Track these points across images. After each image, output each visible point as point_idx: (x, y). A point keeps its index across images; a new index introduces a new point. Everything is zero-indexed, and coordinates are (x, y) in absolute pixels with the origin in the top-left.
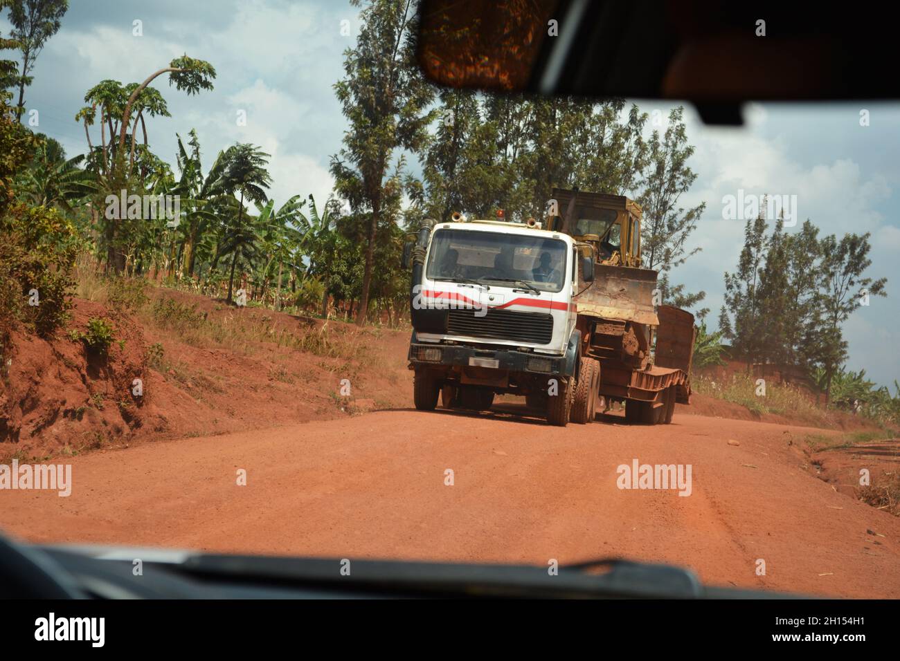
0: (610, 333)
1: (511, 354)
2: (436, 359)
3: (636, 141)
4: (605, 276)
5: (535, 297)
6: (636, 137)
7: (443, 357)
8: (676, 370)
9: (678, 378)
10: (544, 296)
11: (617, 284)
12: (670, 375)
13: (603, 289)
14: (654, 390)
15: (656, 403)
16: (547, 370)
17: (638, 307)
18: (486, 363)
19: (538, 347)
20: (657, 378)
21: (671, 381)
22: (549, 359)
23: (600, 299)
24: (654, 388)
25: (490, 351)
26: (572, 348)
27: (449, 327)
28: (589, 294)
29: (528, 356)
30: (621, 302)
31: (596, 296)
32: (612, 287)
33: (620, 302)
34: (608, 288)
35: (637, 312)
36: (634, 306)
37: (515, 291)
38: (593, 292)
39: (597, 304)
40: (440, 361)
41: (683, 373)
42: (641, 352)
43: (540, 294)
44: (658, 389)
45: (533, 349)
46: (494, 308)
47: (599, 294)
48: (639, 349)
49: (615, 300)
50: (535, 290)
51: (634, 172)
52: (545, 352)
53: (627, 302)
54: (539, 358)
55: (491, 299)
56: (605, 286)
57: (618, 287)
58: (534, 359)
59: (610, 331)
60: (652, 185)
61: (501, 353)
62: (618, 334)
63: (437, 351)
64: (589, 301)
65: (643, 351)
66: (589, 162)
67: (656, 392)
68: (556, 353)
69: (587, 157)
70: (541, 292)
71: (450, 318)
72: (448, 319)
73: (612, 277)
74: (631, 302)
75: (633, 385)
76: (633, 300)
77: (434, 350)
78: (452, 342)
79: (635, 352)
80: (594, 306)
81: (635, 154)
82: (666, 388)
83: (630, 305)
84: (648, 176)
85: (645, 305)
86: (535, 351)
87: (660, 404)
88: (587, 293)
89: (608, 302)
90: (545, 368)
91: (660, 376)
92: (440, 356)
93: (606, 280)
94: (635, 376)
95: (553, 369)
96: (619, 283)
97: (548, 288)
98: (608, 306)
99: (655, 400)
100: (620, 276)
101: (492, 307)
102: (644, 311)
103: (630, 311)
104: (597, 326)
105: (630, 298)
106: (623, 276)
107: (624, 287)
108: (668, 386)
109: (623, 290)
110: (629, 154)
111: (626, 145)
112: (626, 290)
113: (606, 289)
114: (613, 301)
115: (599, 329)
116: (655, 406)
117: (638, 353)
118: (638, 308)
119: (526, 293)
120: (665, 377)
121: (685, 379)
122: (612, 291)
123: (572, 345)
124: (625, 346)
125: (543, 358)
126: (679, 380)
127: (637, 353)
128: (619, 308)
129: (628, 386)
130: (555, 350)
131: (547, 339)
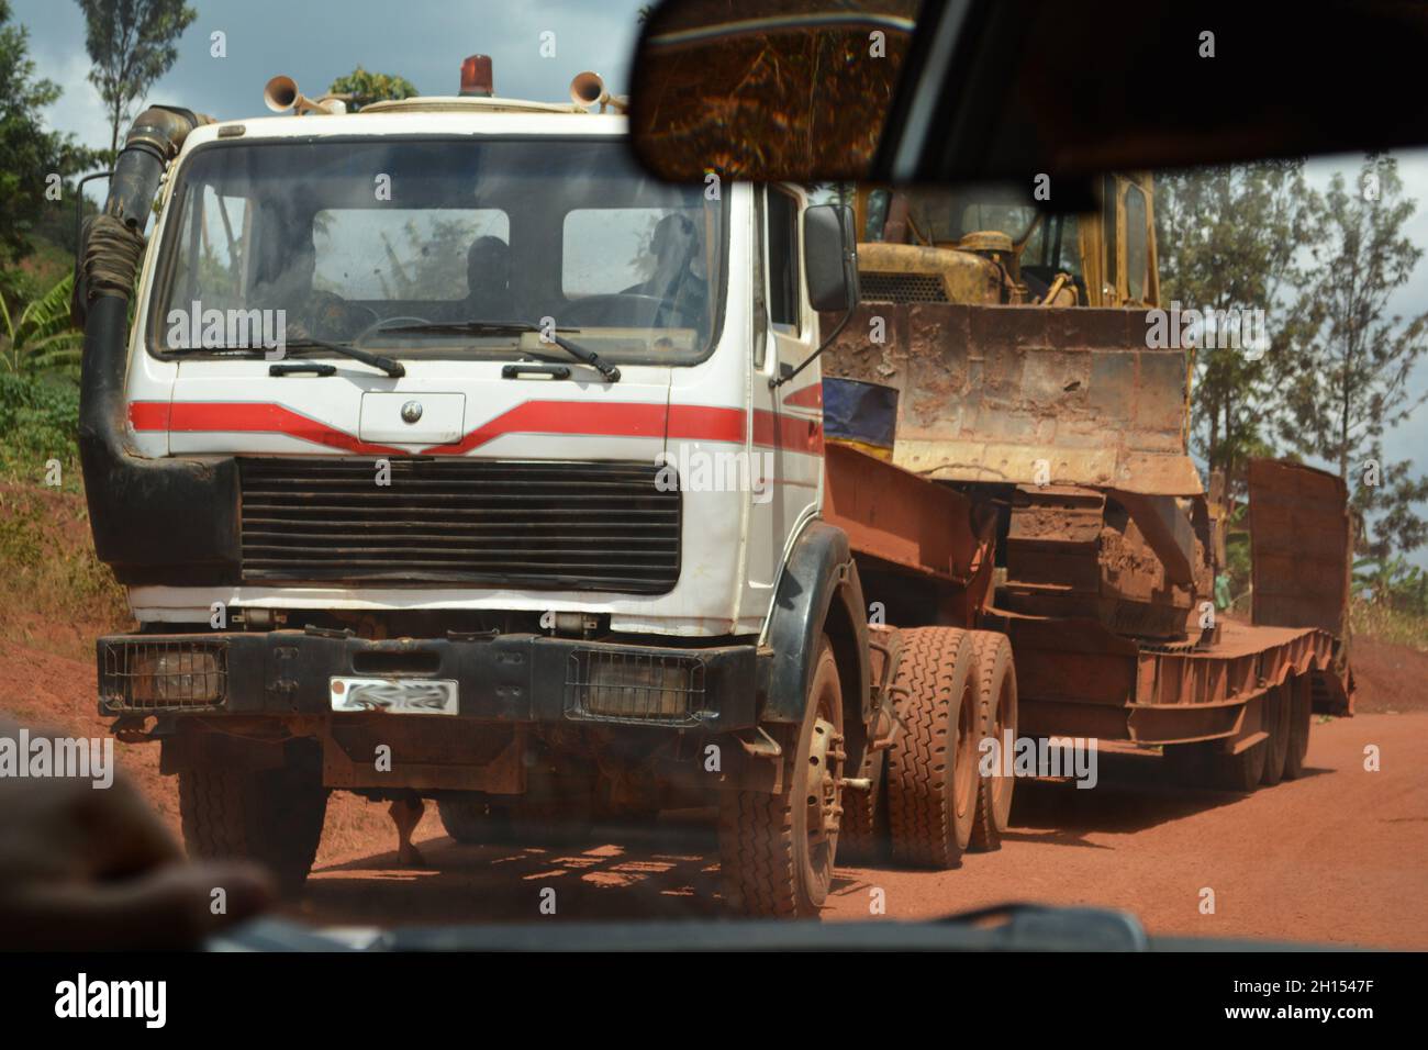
0: (1056, 536)
1: (509, 648)
2: (198, 693)
3: (1292, 188)
4: (1013, 344)
5: (596, 393)
6: (1293, 180)
7: (224, 683)
8: (1304, 631)
9: (1310, 654)
10: (638, 386)
11: (1055, 368)
12: (1284, 648)
13: (1008, 387)
14: (1232, 702)
15: (1244, 734)
16: (667, 708)
17: (1129, 441)
18: (402, 695)
19: (629, 611)
20: (1237, 667)
21: (1287, 665)
22: (671, 662)
23: (1000, 424)
24: (1230, 694)
25: (418, 642)
26: (795, 600)
27: (246, 554)
28: (961, 410)
29: (583, 654)
30: (1069, 424)
31: (987, 414)
32: (1039, 378)
33: (1067, 426)
34: (1023, 384)
35: (1124, 457)
36: (1114, 436)
37: (510, 374)
38: (974, 401)
39: (991, 441)
40: (215, 702)
41: (1327, 638)
42: (1175, 589)
43: (615, 378)
44: (1244, 697)
45: (605, 619)
46: (424, 456)
47: (996, 408)
48: (1169, 581)
49: (1048, 424)
50: (592, 359)
51: (1294, 247)
52: (658, 630)
53: (1090, 424)
54: (631, 658)
55: (411, 418)
56: (1015, 379)
57: (1058, 377)
58: (611, 666)
59: (1056, 530)
60: (1337, 276)
61: (464, 648)
62: (1084, 536)
63: (199, 658)
64: (964, 431)
65: (1182, 587)
66: (1205, 232)
67: (1239, 707)
68: (705, 632)
69: (1201, 223)
70: (624, 370)
71: (246, 513)
72: (241, 520)
73: (1037, 347)
74: (1104, 425)
75: (1143, 700)
76: (1109, 419)
77: (186, 659)
78: (265, 616)
79: (1155, 591)
80: (980, 447)
81: (1292, 214)
82: (1275, 687)
83: (1101, 435)
84: (1328, 259)
85: (1149, 430)
86: (614, 627)
87: (1259, 737)
88: (954, 408)
89: (1028, 430)
90: (662, 702)
91: (1248, 658)
92: (213, 680)
93: (1018, 358)
94: (1147, 670)
95: (694, 702)
96: (1061, 363)
97: (652, 349)
98: (1027, 444)
99: (1236, 730)
100: (1061, 342)
101: (415, 450)
102: (1149, 450)
103: (1100, 454)
104: (1014, 518)
105: (1099, 410)
106: (1073, 340)
107: (1078, 377)
108: (1281, 680)
109: (1074, 386)
110: (1281, 214)
111: (1275, 197)
112: (1084, 385)
113: (1017, 389)
114: (1045, 428)
115: (1022, 527)
116: (1240, 747)
117: (1168, 594)
118: (1128, 444)
119: (561, 376)
120: (1267, 658)
121: (1334, 652)
122: (1041, 394)
123: (798, 590)
124: (1113, 576)
125: (645, 659)
126: (1314, 658)
127: (1161, 596)
128: (1063, 446)
129: (1129, 704)
130: (700, 620)
131: (659, 573)
